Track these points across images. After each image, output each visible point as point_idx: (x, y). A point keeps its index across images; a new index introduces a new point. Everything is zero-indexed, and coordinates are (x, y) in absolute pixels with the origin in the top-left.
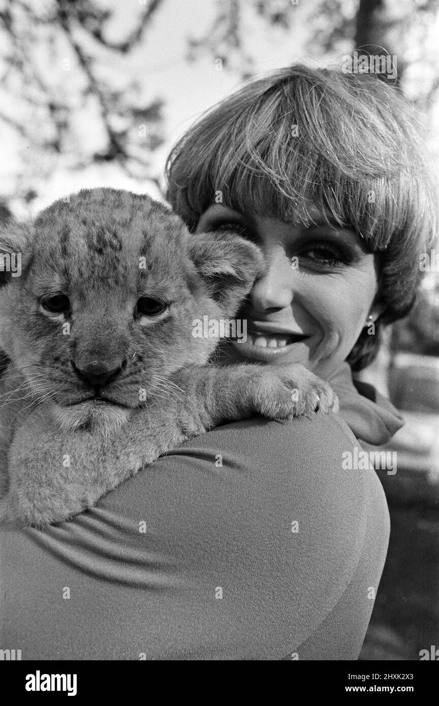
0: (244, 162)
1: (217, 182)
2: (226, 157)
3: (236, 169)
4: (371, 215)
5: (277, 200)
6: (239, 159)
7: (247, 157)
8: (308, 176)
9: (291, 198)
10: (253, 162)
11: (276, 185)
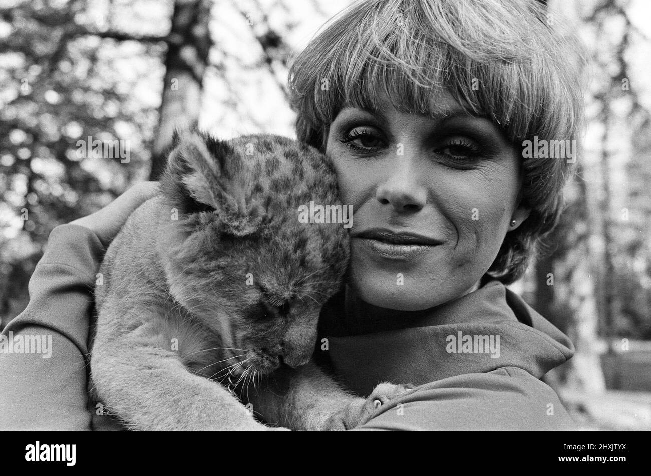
0: (375, 56)
1: (346, 81)
2: (354, 55)
3: (366, 65)
4: (505, 100)
5: (411, 92)
6: (368, 54)
7: (375, 52)
8: (440, 63)
9: (425, 86)
10: (382, 56)
11: (408, 76)
